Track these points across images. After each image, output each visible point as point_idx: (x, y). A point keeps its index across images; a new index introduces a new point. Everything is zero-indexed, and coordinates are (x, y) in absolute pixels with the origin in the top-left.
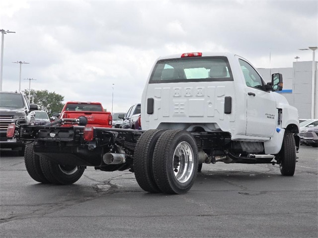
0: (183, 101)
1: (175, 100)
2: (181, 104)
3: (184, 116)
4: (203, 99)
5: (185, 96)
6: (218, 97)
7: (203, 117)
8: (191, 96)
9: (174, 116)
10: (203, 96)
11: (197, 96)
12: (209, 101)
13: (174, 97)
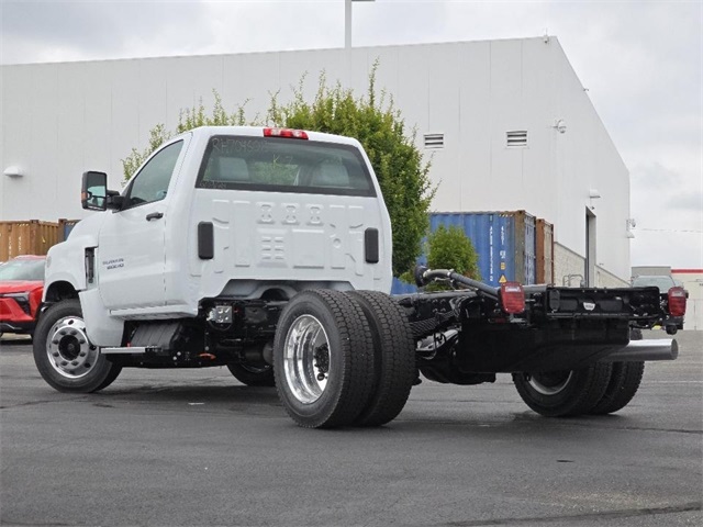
0: (279, 232)
1: (262, 230)
2: (277, 238)
3: (284, 266)
4: (322, 231)
5: (285, 223)
6: (352, 227)
7: (322, 268)
8: (296, 224)
9: (261, 265)
10: (321, 225)
11: (309, 224)
12: (333, 236)
13: (261, 222)
